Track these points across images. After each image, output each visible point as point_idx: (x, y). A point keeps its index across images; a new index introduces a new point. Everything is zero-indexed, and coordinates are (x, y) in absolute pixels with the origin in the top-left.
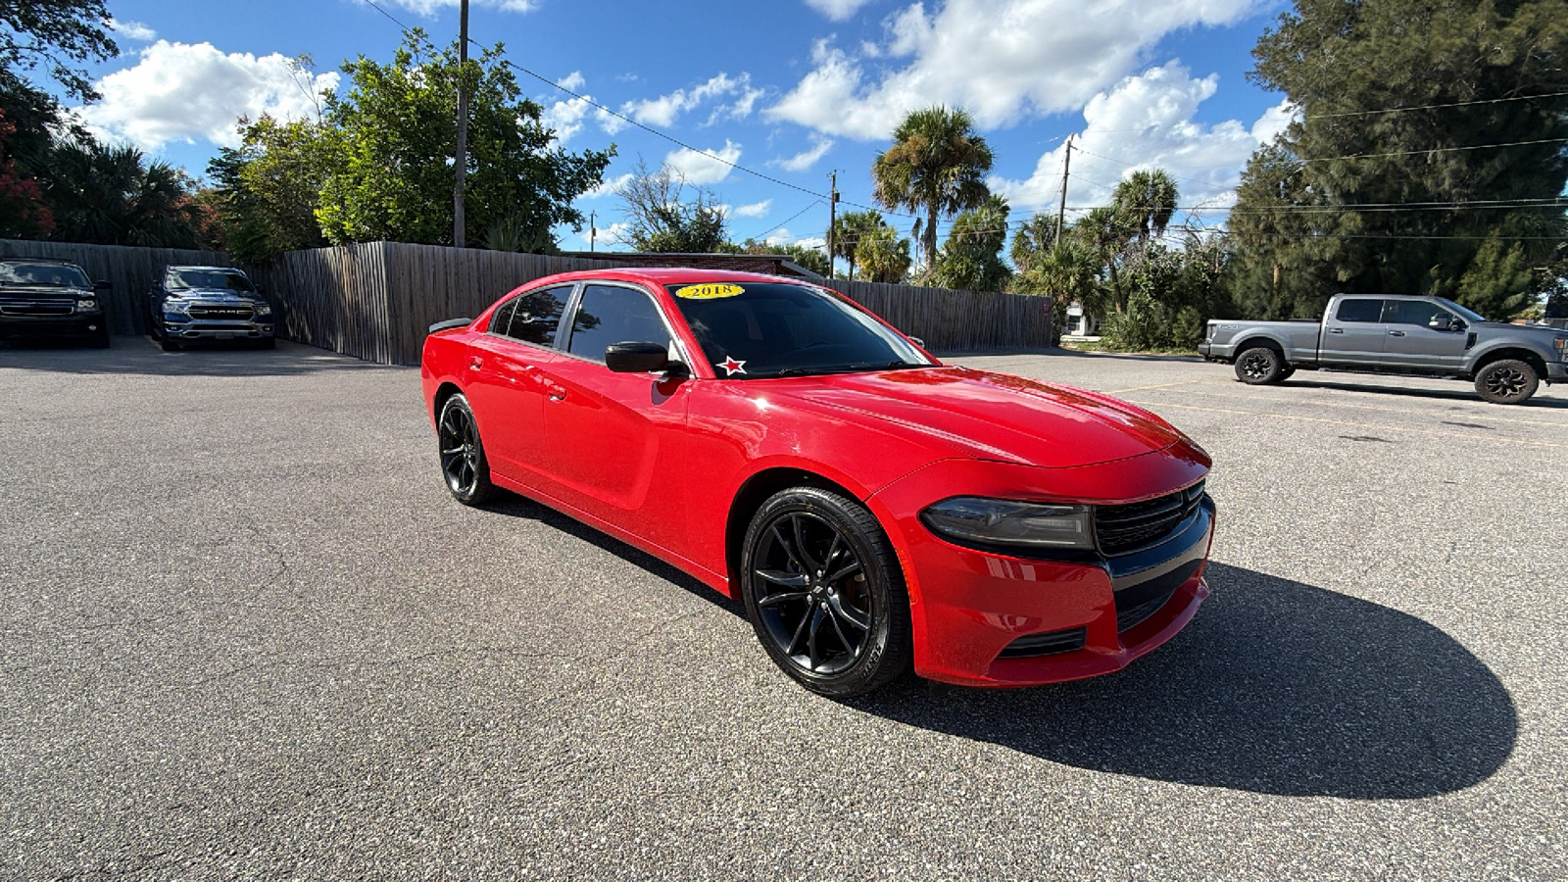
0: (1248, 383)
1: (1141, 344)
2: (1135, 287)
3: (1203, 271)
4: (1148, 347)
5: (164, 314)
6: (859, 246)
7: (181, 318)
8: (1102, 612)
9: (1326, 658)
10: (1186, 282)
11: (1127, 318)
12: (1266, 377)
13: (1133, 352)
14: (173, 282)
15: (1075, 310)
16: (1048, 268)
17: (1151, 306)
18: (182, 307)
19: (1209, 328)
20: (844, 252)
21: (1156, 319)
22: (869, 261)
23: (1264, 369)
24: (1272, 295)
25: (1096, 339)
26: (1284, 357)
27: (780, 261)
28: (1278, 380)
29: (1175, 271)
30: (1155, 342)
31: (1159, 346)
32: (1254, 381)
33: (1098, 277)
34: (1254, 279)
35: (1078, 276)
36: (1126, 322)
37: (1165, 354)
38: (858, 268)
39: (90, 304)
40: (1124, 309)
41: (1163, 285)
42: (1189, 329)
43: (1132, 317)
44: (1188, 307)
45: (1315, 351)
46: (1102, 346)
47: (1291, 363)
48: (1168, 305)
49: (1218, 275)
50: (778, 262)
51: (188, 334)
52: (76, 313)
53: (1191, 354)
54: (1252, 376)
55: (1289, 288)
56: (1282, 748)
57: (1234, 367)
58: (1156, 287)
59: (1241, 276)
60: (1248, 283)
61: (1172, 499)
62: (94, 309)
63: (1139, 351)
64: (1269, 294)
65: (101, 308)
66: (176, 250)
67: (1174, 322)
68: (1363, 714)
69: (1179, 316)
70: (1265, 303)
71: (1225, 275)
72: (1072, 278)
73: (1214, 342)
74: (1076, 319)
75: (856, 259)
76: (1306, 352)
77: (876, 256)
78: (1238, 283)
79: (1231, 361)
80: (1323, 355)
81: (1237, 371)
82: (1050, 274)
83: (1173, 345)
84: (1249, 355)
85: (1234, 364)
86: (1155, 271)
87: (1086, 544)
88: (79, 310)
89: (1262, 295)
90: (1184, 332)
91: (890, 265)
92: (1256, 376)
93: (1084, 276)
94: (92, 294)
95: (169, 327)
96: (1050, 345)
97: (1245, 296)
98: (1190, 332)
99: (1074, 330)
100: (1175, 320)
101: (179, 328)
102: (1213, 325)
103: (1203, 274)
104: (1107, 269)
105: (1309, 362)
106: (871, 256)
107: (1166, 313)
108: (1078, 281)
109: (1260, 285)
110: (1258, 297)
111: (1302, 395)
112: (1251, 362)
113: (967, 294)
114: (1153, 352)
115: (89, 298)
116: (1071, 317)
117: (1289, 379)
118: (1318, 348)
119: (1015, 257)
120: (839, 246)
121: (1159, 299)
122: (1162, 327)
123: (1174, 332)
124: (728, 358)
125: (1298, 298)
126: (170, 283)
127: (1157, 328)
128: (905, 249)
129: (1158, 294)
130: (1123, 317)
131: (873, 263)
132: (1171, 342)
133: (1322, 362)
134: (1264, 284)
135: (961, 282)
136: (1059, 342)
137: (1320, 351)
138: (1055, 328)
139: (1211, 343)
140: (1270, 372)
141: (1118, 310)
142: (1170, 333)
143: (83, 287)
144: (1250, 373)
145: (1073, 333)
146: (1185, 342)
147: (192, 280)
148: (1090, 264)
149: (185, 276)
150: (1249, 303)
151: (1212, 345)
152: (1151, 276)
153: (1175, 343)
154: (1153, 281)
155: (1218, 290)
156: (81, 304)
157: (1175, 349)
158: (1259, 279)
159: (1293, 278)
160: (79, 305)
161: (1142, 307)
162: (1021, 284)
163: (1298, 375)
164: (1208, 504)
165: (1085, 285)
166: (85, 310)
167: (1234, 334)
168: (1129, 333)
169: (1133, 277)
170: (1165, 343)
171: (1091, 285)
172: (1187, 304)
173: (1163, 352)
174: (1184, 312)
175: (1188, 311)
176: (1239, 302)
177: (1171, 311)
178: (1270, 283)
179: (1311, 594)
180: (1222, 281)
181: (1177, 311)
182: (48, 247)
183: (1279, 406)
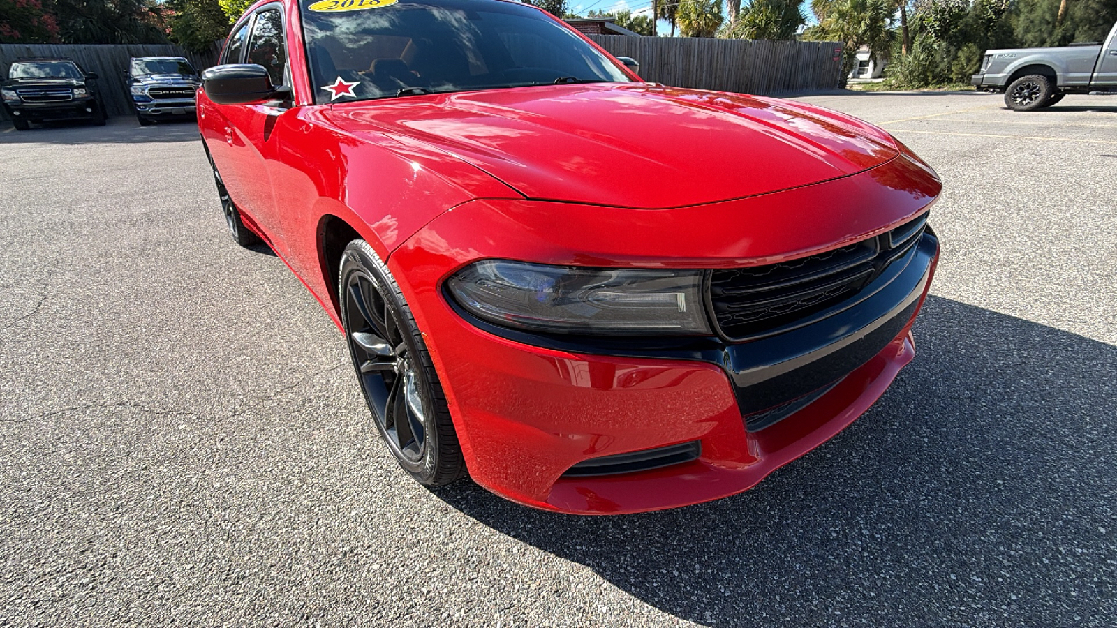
0: (1015, 110)
1: (920, 82)
2: (923, 28)
3: (991, 8)
4: (927, 84)
5: (132, 96)
6: (679, 8)
7: (145, 98)
8: (716, 423)
9: (1059, 434)
10: (971, 20)
11: (911, 59)
12: (1034, 103)
13: (912, 89)
14: (139, 70)
15: (863, 55)
16: (842, 15)
17: (935, 46)
18: (143, 90)
19: (986, 58)
20: (667, 15)
21: (938, 58)
22: (687, 22)
23: (1034, 96)
24: (1054, 27)
25: (881, 80)
26: (1056, 82)
27: (604, 24)
28: (1045, 106)
29: (963, 10)
30: (933, 80)
31: (937, 83)
32: (1021, 107)
33: (888, 21)
34: (1039, 12)
35: (868, 22)
36: (910, 62)
37: (941, 90)
38: (678, 29)
39: (82, 91)
40: (909, 49)
41: (949, 24)
42: (967, 65)
43: (915, 58)
44: (970, 44)
45: (1090, 74)
46: (884, 85)
47: (1062, 89)
48: (951, 44)
49: (1003, 11)
50: (602, 23)
51: (153, 111)
52: (74, 99)
53: (966, 88)
54: (1021, 103)
55: (1072, 19)
56: (973, 591)
57: (1003, 96)
58: (942, 26)
59: (1026, 10)
60: (1032, 16)
61: (861, 248)
62: (86, 96)
63: (917, 88)
64: (1051, 26)
65: (92, 94)
66: (144, 46)
67: (954, 60)
68: (1102, 530)
69: (960, 53)
70: (1045, 35)
71: (1011, 12)
72: (863, 24)
73: (988, 73)
74: (863, 64)
75: (677, 20)
76: (1080, 77)
77: (693, 16)
78: (1022, 17)
79: (1002, 89)
80: (1098, 79)
81: (1006, 100)
82: (843, 20)
83: (950, 81)
84: (1021, 83)
85: (1004, 93)
86: (943, 11)
87: (697, 325)
88: (76, 96)
89: (1044, 28)
90: (963, 68)
91: (705, 24)
92: (1024, 102)
93: (875, 20)
94: (83, 83)
95: (139, 106)
96: (838, 86)
97: (1027, 30)
98: (968, 68)
99: (863, 73)
100: (956, 58)
101: (146, 106)
102: (989, 56)
103: (990, 11)
104: (898, 15)
105: (1081, 86)
106: (689, 17)
107: (948, 52)
108: (868, 26)
109: (1044, 18)
110: (1040, 30)
111: (1068, 119)
112: (1022, 89)
113: (765, 42)
114: (931, 89)
115: (81, 86)
116: (861, 62)
117: (1056, 105)
118: (1093, 72)
119: (814, 9)
120: (663, 10)
121: (943, 39)
122: (942, 66)
123: (953, 69)
124: (339, 79)
125: (1080, 28)
126: (136, 72)
127: (937, 67)
128: (718, 9)
129: (942, 34)
130: (907, 59)
131: (690, 23)
132: (949, 78)
133: (1095, 85)
134: (1048, 17)
135: (760, 32)
136: (846, 83)
137: (1095, 75)
138: (843, 71)
139: (987, 74)
140: (1040, 97)
141: (904, 51)
142: (950, 70)
143: (77, 79)
144: (1019, 100)
145: (861, 76)
146: (961, 78)
147: (153, 68)
148: (881, 9)
149: (148, 65)
150: (1029, 36)
151: (985, 76)
152: (939, 16)
153: (952, 79)
154: (940, 21)
155: (1001, 26)
156: (76, 92)
157: (952, 85)
158: (1044, 12)
159: (1080, 9)
160: (75, 92)
161: (927, 48)
162: (816, 32)
163: (1069, 100)
164: (929, 244)
165: (874, 26)
166: (80, 96)
167: (1009, 64)
168: (911, 73)
169: (922, 19)
170: (942, 79)
171: (879, 29)
172: (970, 41)
173: (940, 88)
174: (965, 49)
175: (969, 48)
176: (1020, 36)
177: (952, 49)
178: (1054, 15)
179: (1050, 339)
180: (1007, 17)
181: (959, 49)
182: (56, 48)
183: (1042, 128)
